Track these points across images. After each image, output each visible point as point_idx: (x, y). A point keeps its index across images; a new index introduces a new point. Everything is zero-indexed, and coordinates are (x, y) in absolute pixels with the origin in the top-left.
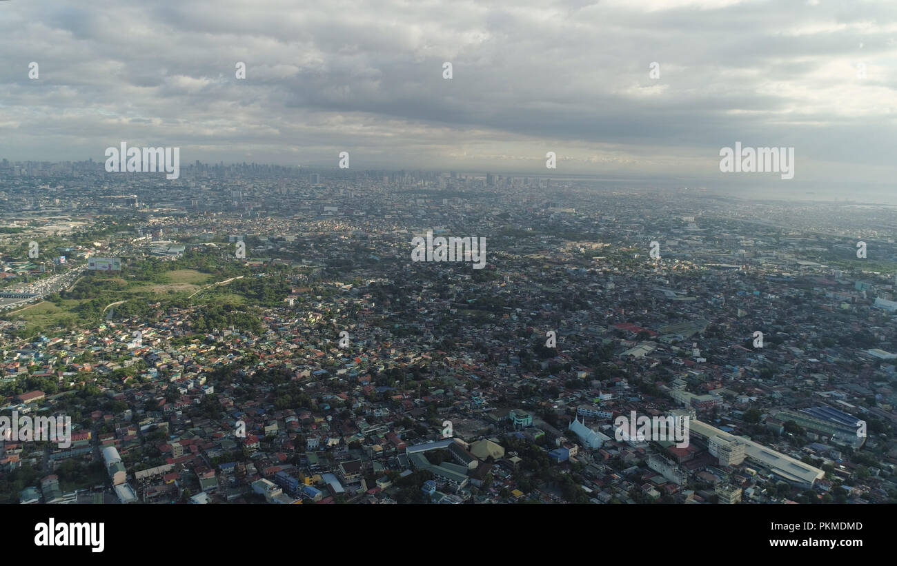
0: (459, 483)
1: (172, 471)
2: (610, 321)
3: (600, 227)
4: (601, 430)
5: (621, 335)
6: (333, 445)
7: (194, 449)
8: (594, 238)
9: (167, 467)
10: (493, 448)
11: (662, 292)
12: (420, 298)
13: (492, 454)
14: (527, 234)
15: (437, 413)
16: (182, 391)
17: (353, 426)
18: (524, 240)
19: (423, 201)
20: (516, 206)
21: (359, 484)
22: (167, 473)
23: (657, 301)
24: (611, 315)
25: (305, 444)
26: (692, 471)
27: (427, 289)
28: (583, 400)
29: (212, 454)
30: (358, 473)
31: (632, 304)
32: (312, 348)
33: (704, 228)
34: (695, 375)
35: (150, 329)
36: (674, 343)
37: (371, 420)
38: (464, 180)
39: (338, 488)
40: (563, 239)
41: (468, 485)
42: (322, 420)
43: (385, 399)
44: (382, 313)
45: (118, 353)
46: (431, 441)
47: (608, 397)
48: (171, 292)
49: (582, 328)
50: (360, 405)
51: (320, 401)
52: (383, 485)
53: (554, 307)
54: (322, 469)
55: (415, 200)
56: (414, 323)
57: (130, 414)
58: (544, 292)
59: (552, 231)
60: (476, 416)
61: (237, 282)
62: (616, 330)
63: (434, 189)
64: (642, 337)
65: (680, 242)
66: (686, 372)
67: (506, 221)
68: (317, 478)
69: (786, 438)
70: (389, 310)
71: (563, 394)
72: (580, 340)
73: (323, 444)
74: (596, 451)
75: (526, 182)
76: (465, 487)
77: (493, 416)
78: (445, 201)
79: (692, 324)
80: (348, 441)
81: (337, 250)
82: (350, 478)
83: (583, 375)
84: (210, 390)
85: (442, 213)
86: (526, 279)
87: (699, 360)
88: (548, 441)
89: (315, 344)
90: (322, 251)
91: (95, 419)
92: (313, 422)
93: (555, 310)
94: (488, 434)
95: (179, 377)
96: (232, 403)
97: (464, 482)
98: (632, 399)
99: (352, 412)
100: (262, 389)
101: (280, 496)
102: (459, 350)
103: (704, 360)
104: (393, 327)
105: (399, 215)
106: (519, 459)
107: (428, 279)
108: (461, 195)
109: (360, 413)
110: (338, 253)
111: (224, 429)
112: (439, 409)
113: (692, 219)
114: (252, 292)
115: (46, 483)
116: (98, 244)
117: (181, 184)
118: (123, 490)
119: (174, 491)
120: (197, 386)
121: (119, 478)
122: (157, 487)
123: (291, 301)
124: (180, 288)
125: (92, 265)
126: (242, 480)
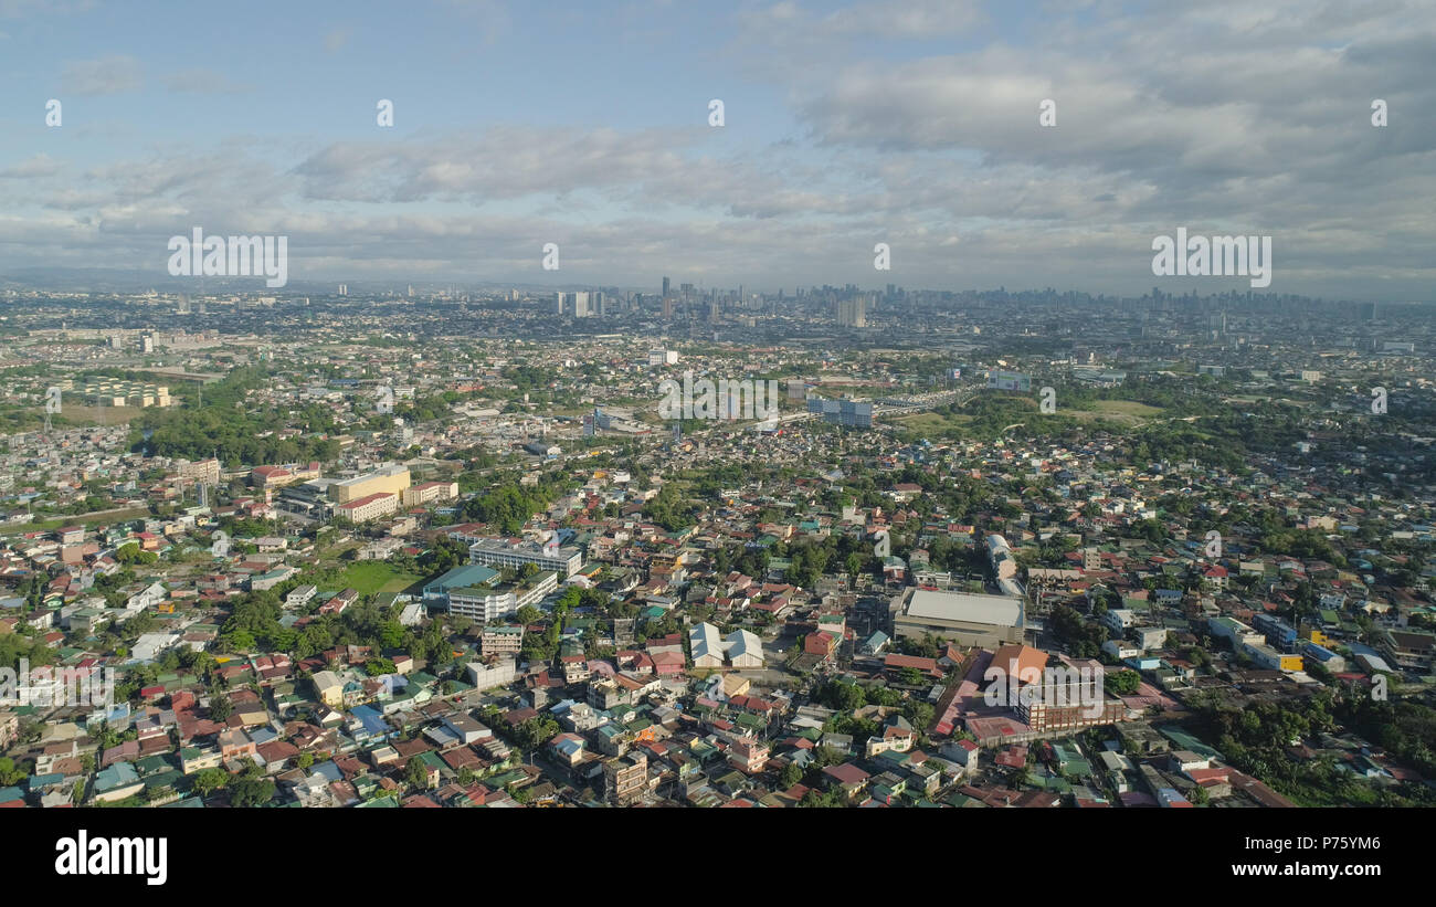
1: (1081, 580)
9: (1074, 574)
16: (1105, 511)
22: (1074, 581)
35: (1064, 450)
45: (1018, 467)
48: (1098, 420)
57: (1028, 520)
61: (1207, 420)
84: (1152, 515)
91: (981, 519)
95: (1103, 498)
101: (1260, 646)
115: (914, 557)
116: (1003, 363)
117: (1126, 315)
118: (1009, 585)
119: (1081, 603)
120: (1128, 511)
121: (1007, 569)
122: (1057, 591)
123: (1305, 448)
124: (1114, 416)
125: (993, 381)
126: (1192, 613)
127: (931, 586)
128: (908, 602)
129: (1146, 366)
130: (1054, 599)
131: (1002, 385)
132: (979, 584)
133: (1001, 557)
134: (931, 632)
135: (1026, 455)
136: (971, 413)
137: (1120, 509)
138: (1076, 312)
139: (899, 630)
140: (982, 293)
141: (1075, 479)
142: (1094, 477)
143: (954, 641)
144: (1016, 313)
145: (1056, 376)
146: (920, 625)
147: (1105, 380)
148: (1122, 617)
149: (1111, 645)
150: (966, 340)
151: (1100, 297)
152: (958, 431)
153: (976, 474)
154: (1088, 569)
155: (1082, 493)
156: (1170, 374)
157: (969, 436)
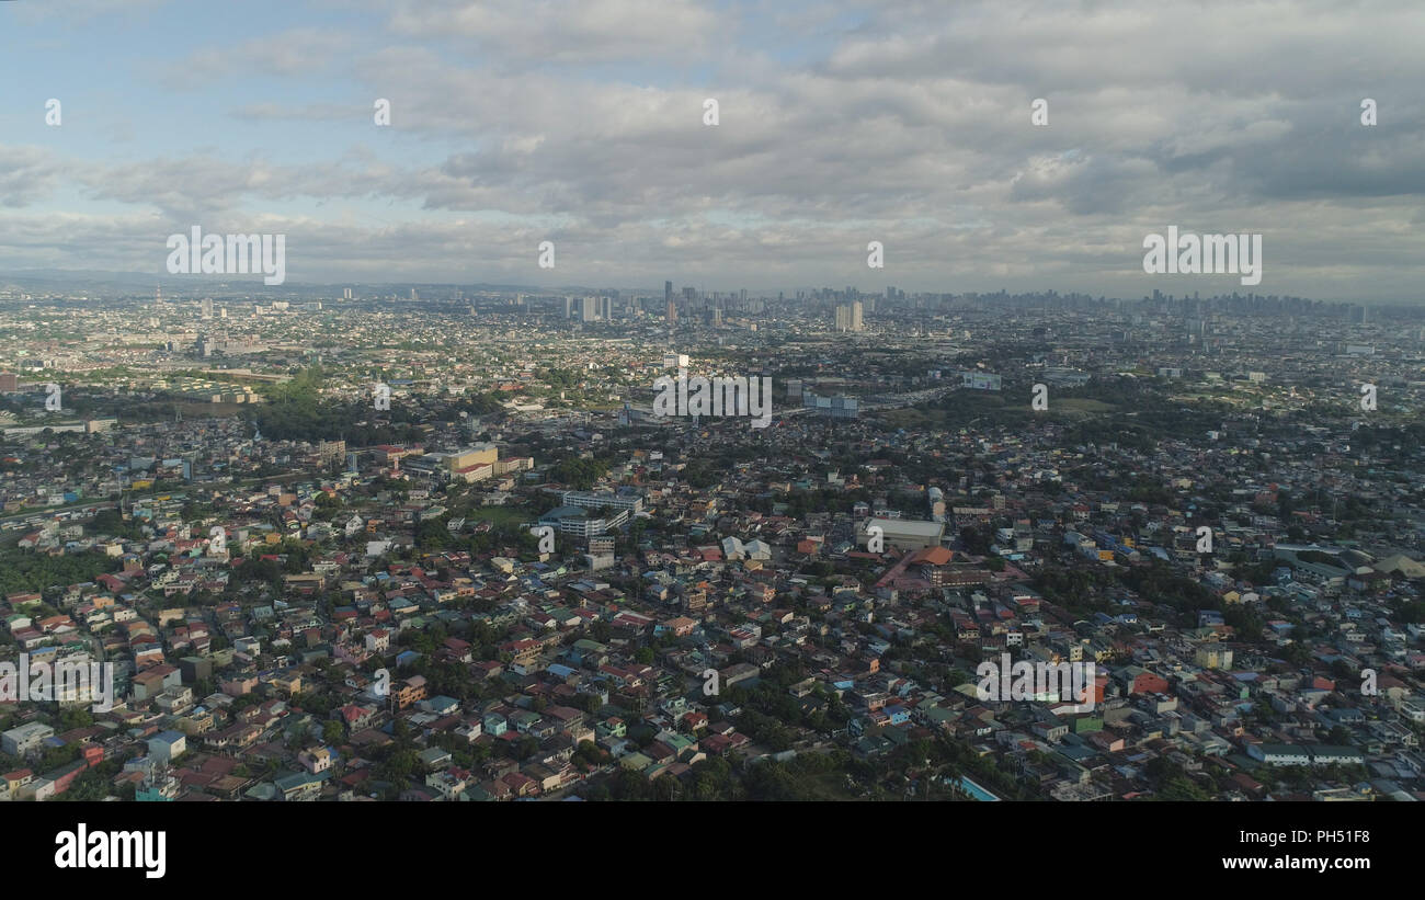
0: (1328, 580)
1: (989, 514)
6: (1179, 531)
7: (1017, 507)
9: (985, 511)
10: (1413, 566)
15: (1350, 535)
16: (1026, 477)
21: (1191, 560)
22: (984, 514)
25: (1144, 526)
29: (1033, 512)
32: (1214, 471)
35: (1014, 437)
37: (1245, 524)
39: (1163, 557)
41: (1344, 584)
42: (1178, 513)
43: (1280, 513)
44: (1358, 458)
45: (972, 449)
46: (1317, 546)
48: (1054, 414)
50: (1239, 512)
51: (1187, 501)
52: (1221, 564)
54: (1153, 544)
57: (966, 482)
68: (1143, 547)
70: (1373, 457)
73: (1168, 529)
84: (1060, 479)
89: (1221, 470)
90: (1306, 395)
92: (1166, 514)
95: (1029, 469)
96: (1076, 489)
97: (1336, 579)
100: (1120, 488)
101: (1091, 547)
104: (1365, 472)
111: (1055, 501)
115: (876, 503)
116: (981, 365)
117: (1119, 319)
118: (939, 516)
119: (984, 527)
120: (1045, 476)
121: (938, 508)
123: (1215, 435)
124: (1067, 412)
125: (969, 381)
126: (1058, 531)
127: (885, 517)
128: (867, 525)
129: (1110, 368)
130: (967, 525)
131: (977, 386)
132: (919, 515)
133: (936, 500)
135: (982, 441)
136: (946, 408)
137: (1039, 475)
138: (1072, 315)
139: (860, 540)
140: (982, 296)
141: (1013, 456)
142: (1029, 456)
143: (893, 545)
144: (1012, 316)
147: (1070, 381)
148: (1008, 532)
149: (995, 548)
150: (956, 344)
151: (1102, 299)
152: (931, 423)
153: (937, 453)
154: (997, 509)
155: (1014, 466)
156: (1130, 374)
157: (940, 426)
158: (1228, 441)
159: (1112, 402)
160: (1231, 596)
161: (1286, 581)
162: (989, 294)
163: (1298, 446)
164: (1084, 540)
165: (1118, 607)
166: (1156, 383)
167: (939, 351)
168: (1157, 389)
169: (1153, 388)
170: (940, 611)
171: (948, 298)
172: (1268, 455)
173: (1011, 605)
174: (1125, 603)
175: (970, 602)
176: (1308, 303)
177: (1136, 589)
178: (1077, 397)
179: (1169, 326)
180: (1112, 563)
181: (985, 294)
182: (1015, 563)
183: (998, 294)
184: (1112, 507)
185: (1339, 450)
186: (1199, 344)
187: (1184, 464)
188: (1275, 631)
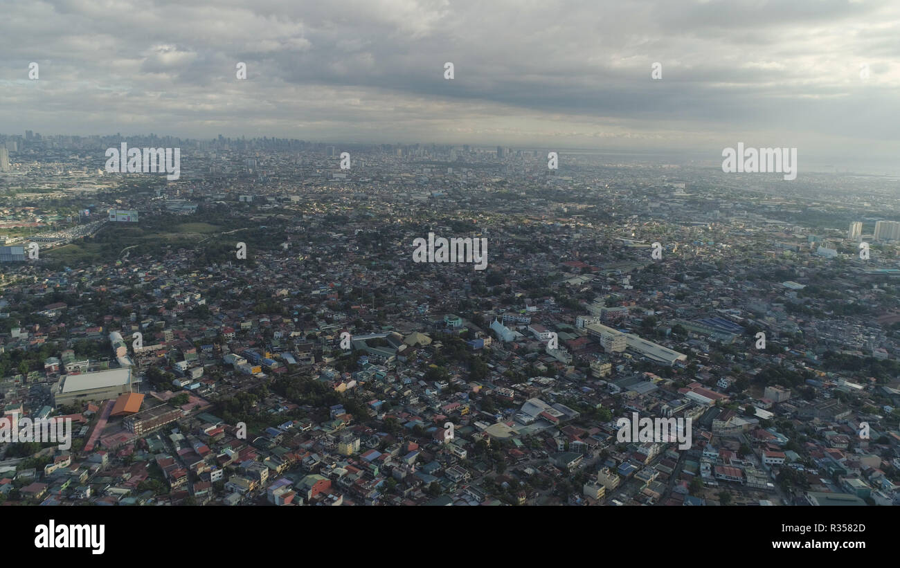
0: (387, 359)
1: (163, 349)
2: (562, 260)
3: (592, 191)
4: (517, 330)
5: (567, 269)
6: (295, 336)
7: (182, 336)
8: (581, 201)
9: (160, 346)
10: (423, 339)
11: (623, 241)
12: (400, 244)
13: (420, 342)
14: (518, 197)
15: (386, 319)
16: (179, 303)
17: (315, 325)
18: (515, 202)
19: (429, 170)
20: (518, 175)
21: (309, 360)
22: (159, 350)
23: (614, 248)
24: (566, 256)
25: (272, 336)
26: (580, 356)
27: (409, 237)
28: (511, 311)
29: (195, 339)
30: (309, 352)
31: (590, 249)
32: (296, 277)
33: (690, 193)
34: (616, 296)
35: (159, 264)
36: (611, 276)
37: (329, 321)
38: (475, 153)
39: (291, 361)
40: (551, 201)
41: (396, 360)
42: (290, 320)
43: (346, 309)
44: (364, 254)
45: (130, 280)
46: (373, 333)
47: (533, 309)
48: (182, 239)
49: (534, 265)
50: (323, 311)
51: (291, 308)
52: (327, 360)
53: (518, 250)
54: (282, 351)
55: (422, 169)
56: (390, 262)
57: (135, 316)
58: (513, 240)
59: (545, 195)
60: (418, 320)
61: (241, 232)
62: (564, 266)
63: (444, 161)
64: (585, 271)
65: (662, 204)
66: (610, 294)
67: (502, 186)
68: (277, 355)
69: (671, 336)
70: (370, 252)
71: (496, 307)
72: (529, 273)
73: (287, 336)
74: (508, 343)
75: (535, 154)
76: (391, 362)
77: (430, 320)
78: (450, 170)
79: (635, 264)
80: (306, 333)
81: (337, 208)
82: (303, 355)
83: (519, 295)
84: (204, 302)
85: (443, 180)
86: (502, 230)
87: (626, 287)
88: (469, 335)
89: (299, 274)
90: (323, 209)
91: (107, 320)
92: (282, 322)
93: (518, 253)
94: (423, 331)
95: (179, 294)
96: (218, 310)
97: (391, 358)
98: (553, 311)
99: (315, 316)
100: (246, 302)
101: (244, 365)
102: (422, 280)
103: (631, 287)
104: (371, 264)
105: (402, 181)
106: (440, 345)
107: (411, 229)
108: (468, 166)
109: (322, 317)
110: (337, 210)
111: (207, 325)
112: (388, 315)
113: (683, 186)
114: (252, 239)
115: (64, 355)
116: (119, 201)
117: (202, 155)
118: (124, 360)
119: (163, 362)
120: (193, 301)
121: (121, 352)
122: (150, 358)
123: (286, 246)
124: (190, 236)
125: (113, 216)
126: (217, 355)
127: (76, 371)
128: (62, 385)
129: (209, 199)
130: (148, 363)
131: (120, 219)
132: (106, 364)
133: (118, 345)
134: (78, 398)
135: (136, 270)
136: (99, 241)
137: (187, 300)
139: (58, 402)
140: (104, 137)
141: (164, 284)
142: (175, 281)
143: (92, 400)
145: (155, 209)
146: (71, 396)
147: (184, 209)
148: (183, 365)
149: (176, 382)
150: (94, 181)
151: (187, 140)
152: (91, 258)
153: (103, 288)
154: (167, 341)
155: (167, 293)
156: (223, 202)
157: (98, 260)
158: (295, 250)
159: (216, 224)
160: (342, 388)
161: (368, 366)
162: (108, 136)
163: (332, 248)
164: (239, 360)
165: (276, 415)
166: (240, 206)
167: (82, 189)
168: (242, 212)
169: (239, 210)
170: (148, 461)
171: (76, 139)
172: (320, 259)
173: (204, 438)
174: (280, 410)
175: (170, 442)
176: (303, 143)
177: (284, 395)
178: (192, 222)
179: (233, 160)
180: (262, 375)
181: (105, 136)
182: (194, 392)
183: (115, 136)
184: (247, 324)
185: (353, 249)
186: (255, 175)
187: (277, 273)
188: (373, 408)
